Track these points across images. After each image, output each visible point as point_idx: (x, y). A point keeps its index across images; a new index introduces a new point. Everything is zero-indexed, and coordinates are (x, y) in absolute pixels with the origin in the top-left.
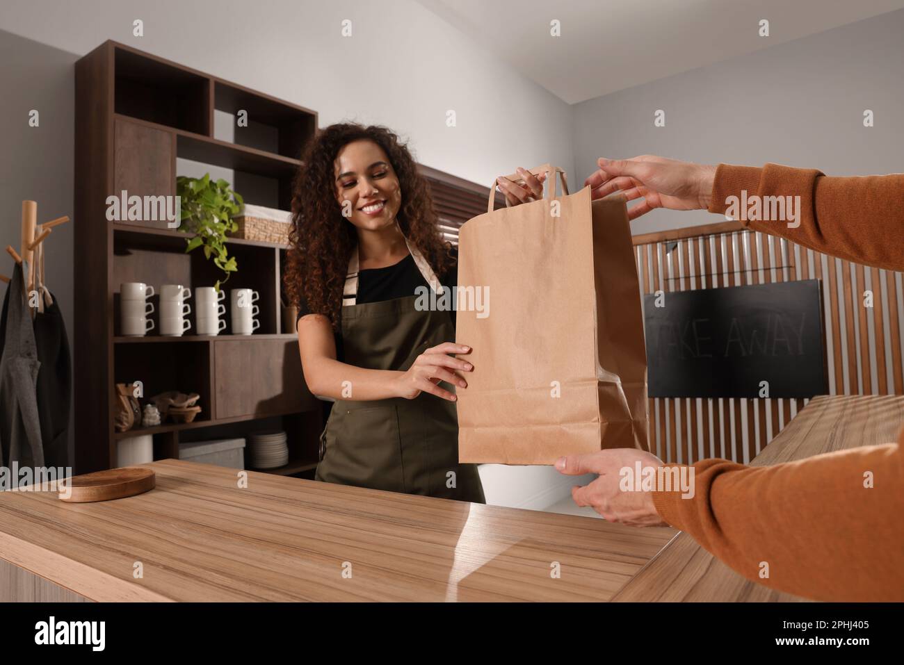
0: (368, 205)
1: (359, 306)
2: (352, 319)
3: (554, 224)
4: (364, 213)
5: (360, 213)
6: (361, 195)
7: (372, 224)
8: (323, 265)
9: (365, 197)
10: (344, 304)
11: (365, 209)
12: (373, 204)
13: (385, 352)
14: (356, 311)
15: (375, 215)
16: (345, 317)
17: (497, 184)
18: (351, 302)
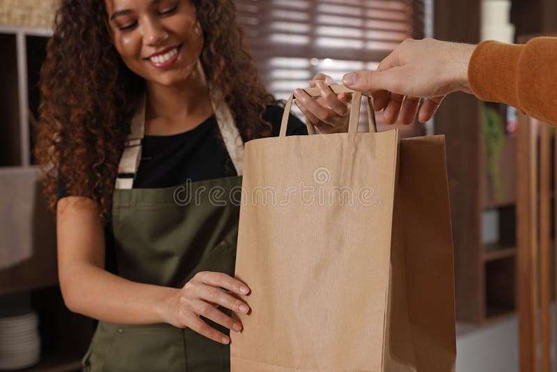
0: (157, 55)
1: (135, 190)
2: (125, 207)
3: (353, 168)
4: (153, 64)
5: (147, 64)
6: (145, 42)
7: (165, 78)
8: (90, 141)
9: (151, 45)
10: (116, 187)
11: (153, 59)
12: (163, 53)
13: (166, 256)
14: (131, 196)
15: (165, 68)
16: (116, 204)
17: (294, 98)
18: (126, 184)
